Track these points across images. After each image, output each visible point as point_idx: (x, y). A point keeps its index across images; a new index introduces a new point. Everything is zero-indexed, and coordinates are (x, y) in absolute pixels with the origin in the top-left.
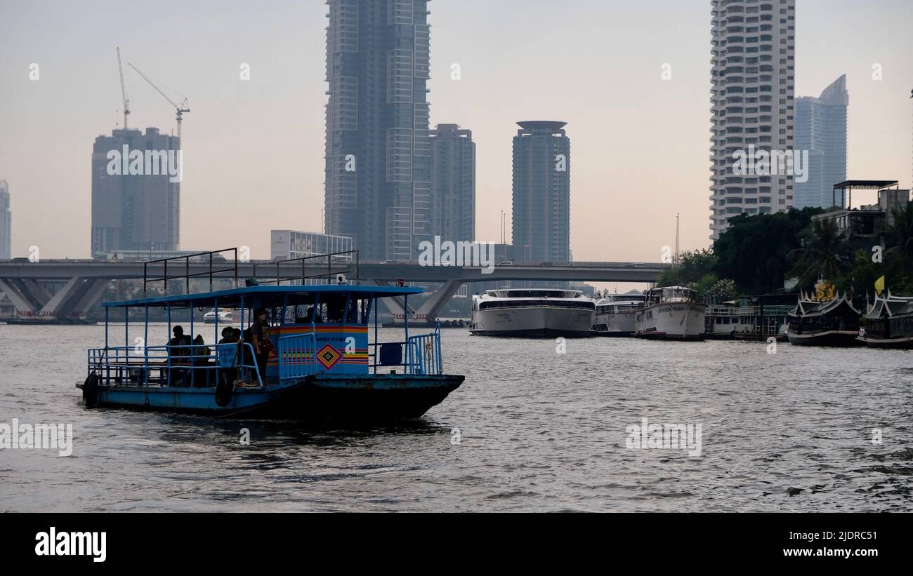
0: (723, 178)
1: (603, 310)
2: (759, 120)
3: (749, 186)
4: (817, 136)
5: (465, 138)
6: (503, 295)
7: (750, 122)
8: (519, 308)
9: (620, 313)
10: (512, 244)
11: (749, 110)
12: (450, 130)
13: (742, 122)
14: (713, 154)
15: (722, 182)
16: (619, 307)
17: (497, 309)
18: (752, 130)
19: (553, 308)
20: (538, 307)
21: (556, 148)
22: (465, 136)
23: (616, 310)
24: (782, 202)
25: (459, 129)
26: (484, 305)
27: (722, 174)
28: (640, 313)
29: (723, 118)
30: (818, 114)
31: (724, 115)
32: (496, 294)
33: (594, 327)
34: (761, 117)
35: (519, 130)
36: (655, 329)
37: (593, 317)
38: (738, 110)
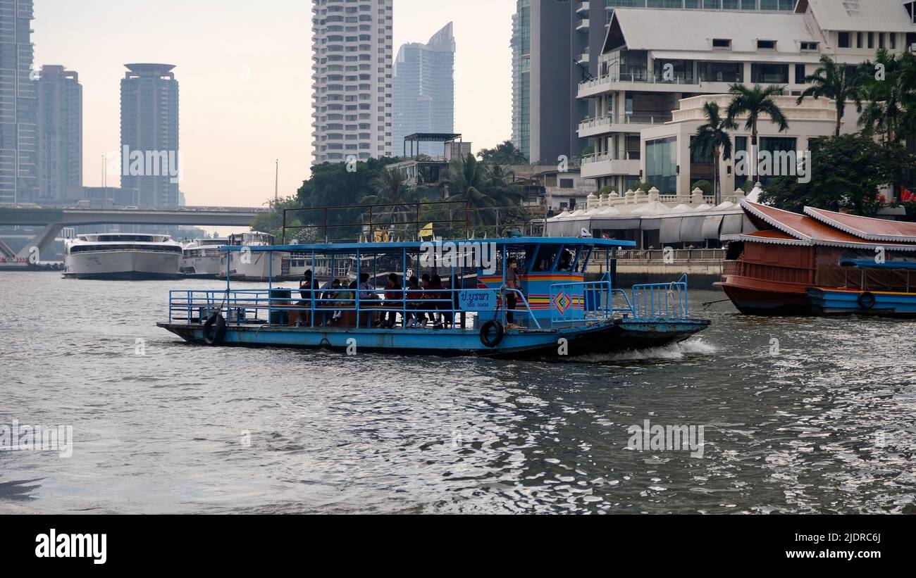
0: (324, 124)
1: (192, 253)
2: (358, 68)
3: (349, 132)
4: (425, 81)
5: (71, 80)
6: (93, 238)
7: (350, 70)
8: (107, 252)
9: (207, 256)
10: (120, 187)
11: (349, 58)
12: (56, 71)
13: (342, 70)
14: (314, 100)
15: (324, 128)
16: (207, 250)
17: (86, 253)
18: (352, 78)
19: (141, 251)
20: (125, 251)
21: (165, 91)
22: (71, 78)
23: (203, 254)
24: (380, 148)
25: (65, 70)
26: (75, 249)
27: (324, 121)
28: (223, 256)
29: (324, 66)
30: (426, 61)
31: (325, 63)
32: (87, 239)
33: (182, 270)
34: (360, 65)
35: (127, 73)
36: (235, 271)
37: (181, 260)
38: (338, 58)
